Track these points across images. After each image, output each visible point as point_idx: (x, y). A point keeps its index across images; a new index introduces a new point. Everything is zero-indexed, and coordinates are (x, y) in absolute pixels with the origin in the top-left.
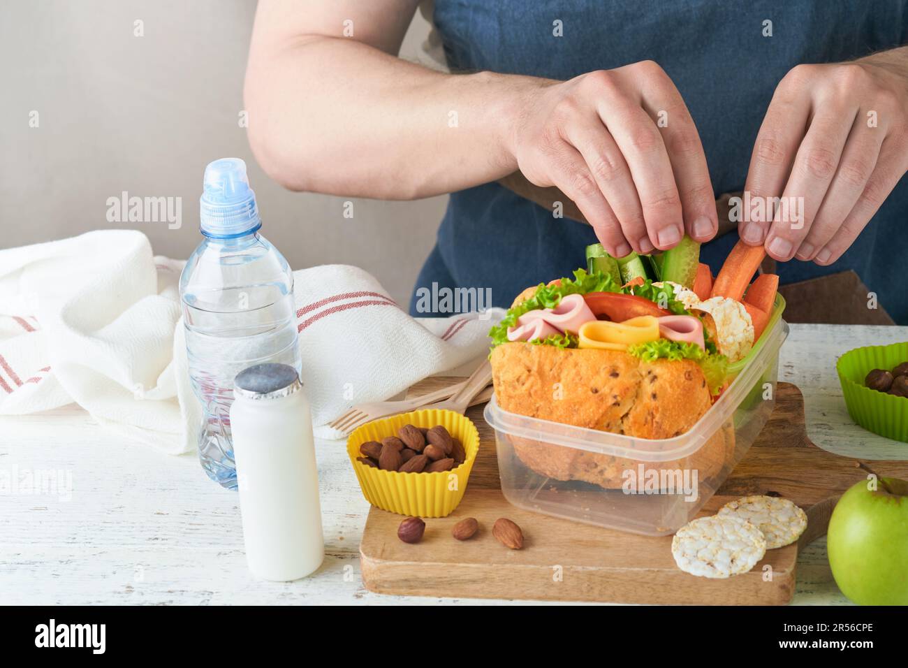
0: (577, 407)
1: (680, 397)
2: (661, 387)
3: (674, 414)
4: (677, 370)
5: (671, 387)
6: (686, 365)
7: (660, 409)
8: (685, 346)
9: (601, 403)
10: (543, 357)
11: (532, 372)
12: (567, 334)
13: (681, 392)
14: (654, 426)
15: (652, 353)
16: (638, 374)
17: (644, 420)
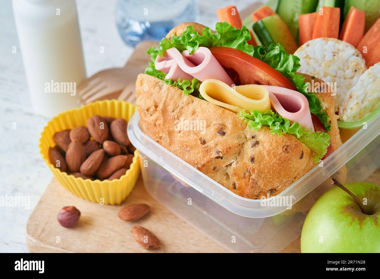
0: (188, 149)
1: (275, 165)
2: (260, 153)
3: (268, 176)
4: (277, 142)
5: (268, 155)
6: (285, 139)
7: (256, 171)
8: (288, 123)
9: (206, 153)
10: (169, 98)
11: (158, 109)
12: (193, 81)
13: (277, 162)
14: (250, 182)
15: (256, 123)
16: (243, 136)
17: (242, 175)
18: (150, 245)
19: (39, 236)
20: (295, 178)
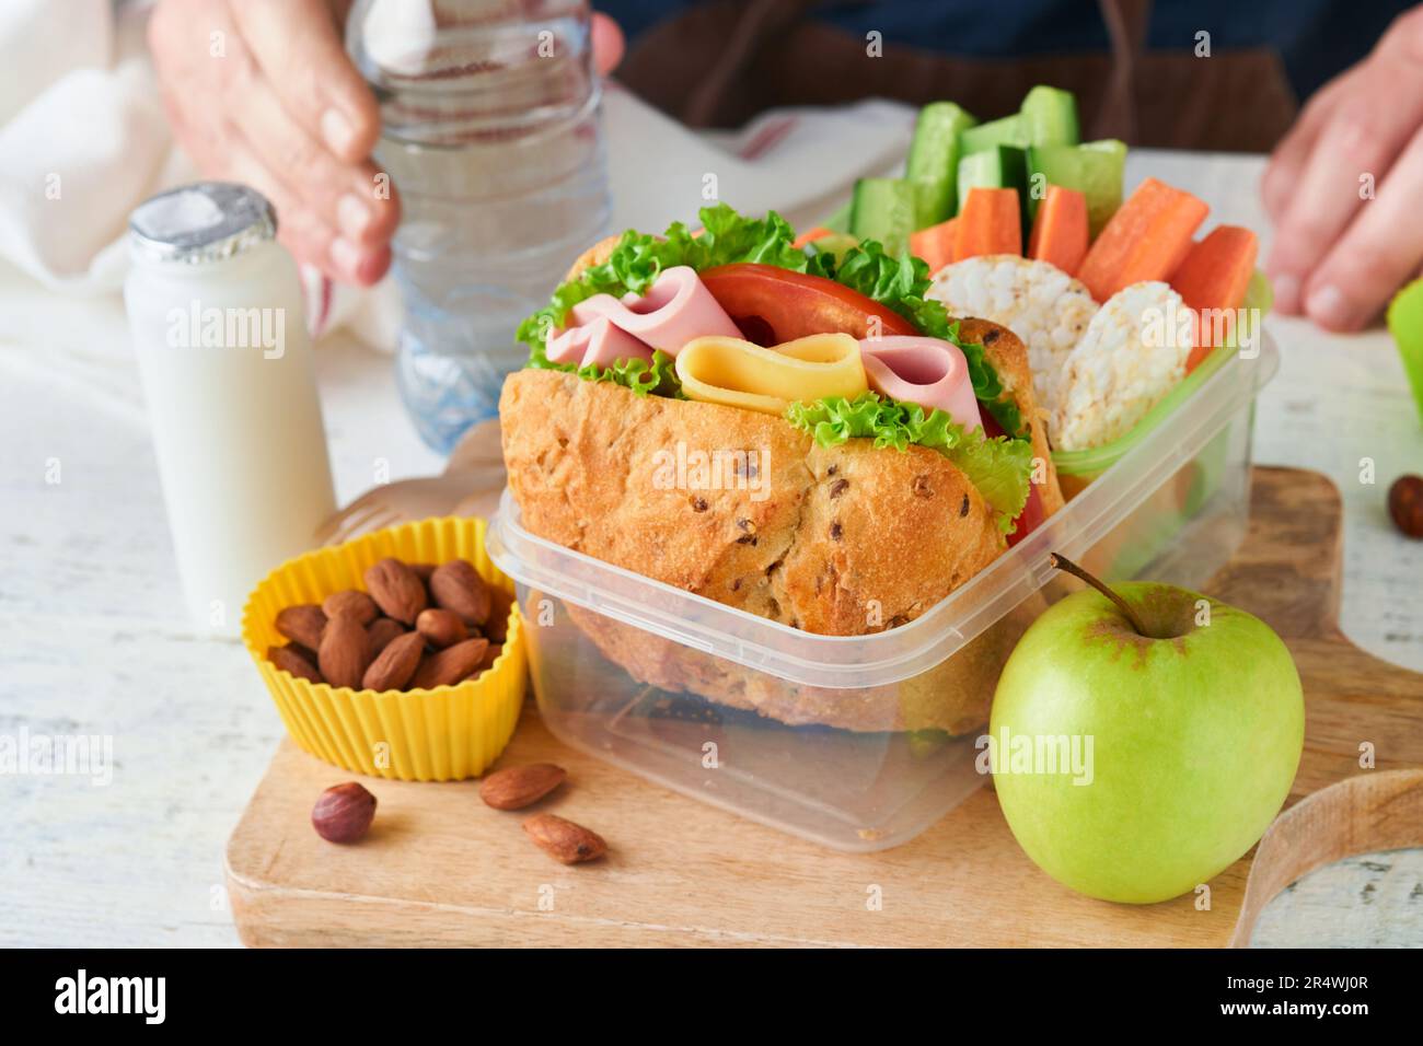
0: (661, 538)
1: (899, 535)
2: (855, 509)
3: (884, 574)
4: (895, 470)
5: (877, 511)
6: (917, 461)
7: (849, 563)
8: (920, 414)
9: (712, 535)
10: (596, 411)
11: (569, 446)
12: (656, 357)
13: (901, 526)
14: (838, 599)
15: (837, 426)
16: (804, 471)
17: (814, 582)
18: (580, 844)
19: (267, 872)
20: (955, 577)
